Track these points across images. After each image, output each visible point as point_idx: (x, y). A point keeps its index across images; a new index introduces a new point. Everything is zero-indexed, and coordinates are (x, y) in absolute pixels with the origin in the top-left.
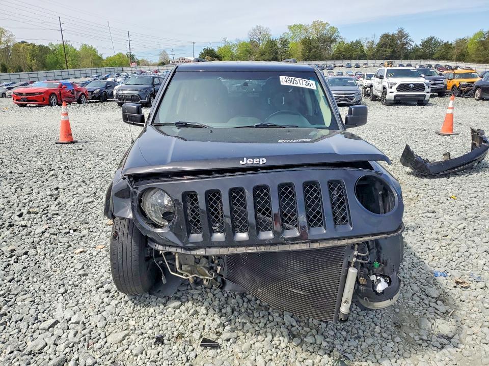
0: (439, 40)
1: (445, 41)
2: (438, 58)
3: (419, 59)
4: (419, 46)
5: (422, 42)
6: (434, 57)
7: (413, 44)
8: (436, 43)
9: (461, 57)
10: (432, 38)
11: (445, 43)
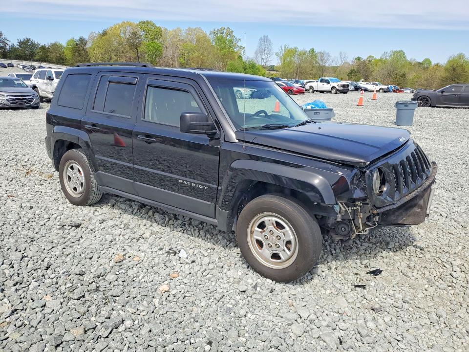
0: (36, 43)
1: (42, 44)
2: (40, 60)
3: (20, 59)
4: (17, 47)
5: (19, 43)
6: (35, 58)
7: (10, 44)
8: (33, 45)
9: (61, 61)
10: (28, 40)
11: (42, 46)
